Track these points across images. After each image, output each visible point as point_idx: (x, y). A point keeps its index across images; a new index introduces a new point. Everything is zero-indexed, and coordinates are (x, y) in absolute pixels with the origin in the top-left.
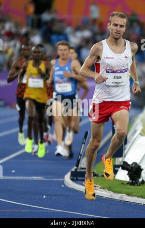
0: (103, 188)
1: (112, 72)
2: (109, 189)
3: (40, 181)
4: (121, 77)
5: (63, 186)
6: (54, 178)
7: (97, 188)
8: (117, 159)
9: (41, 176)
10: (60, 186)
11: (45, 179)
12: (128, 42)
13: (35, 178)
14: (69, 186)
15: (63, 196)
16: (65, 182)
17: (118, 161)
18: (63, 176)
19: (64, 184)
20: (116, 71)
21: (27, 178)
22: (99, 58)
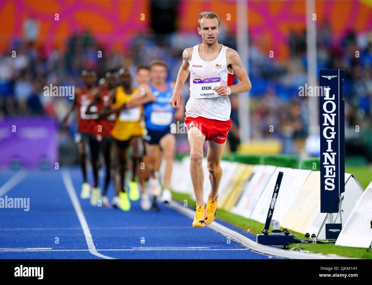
1: (199, 82)
20: (204, 81)
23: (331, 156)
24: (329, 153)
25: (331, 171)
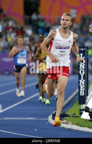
0: (74, 124)
1: (59, 48)
2: (77, 125)
3: (33, 120)
4: (64, 52)
5: (47, 123)
6: (42, 118)
7: (69, 124)
8: (82, 105)
9: (33, 117)
10: (46, 123)
11: (36, 119)
12: (72, 33)
13: (29, 118)
14: (51, 123)
15: (48, 129)
16: (49, 121)
17: (83, 106)
18: (47, 117)
19: (48, 122)
20: (62, 48)
21: (24, 118)
22: (53, 39)
23: (83, 81)
24: (82, 80)
25: (83, 88)
